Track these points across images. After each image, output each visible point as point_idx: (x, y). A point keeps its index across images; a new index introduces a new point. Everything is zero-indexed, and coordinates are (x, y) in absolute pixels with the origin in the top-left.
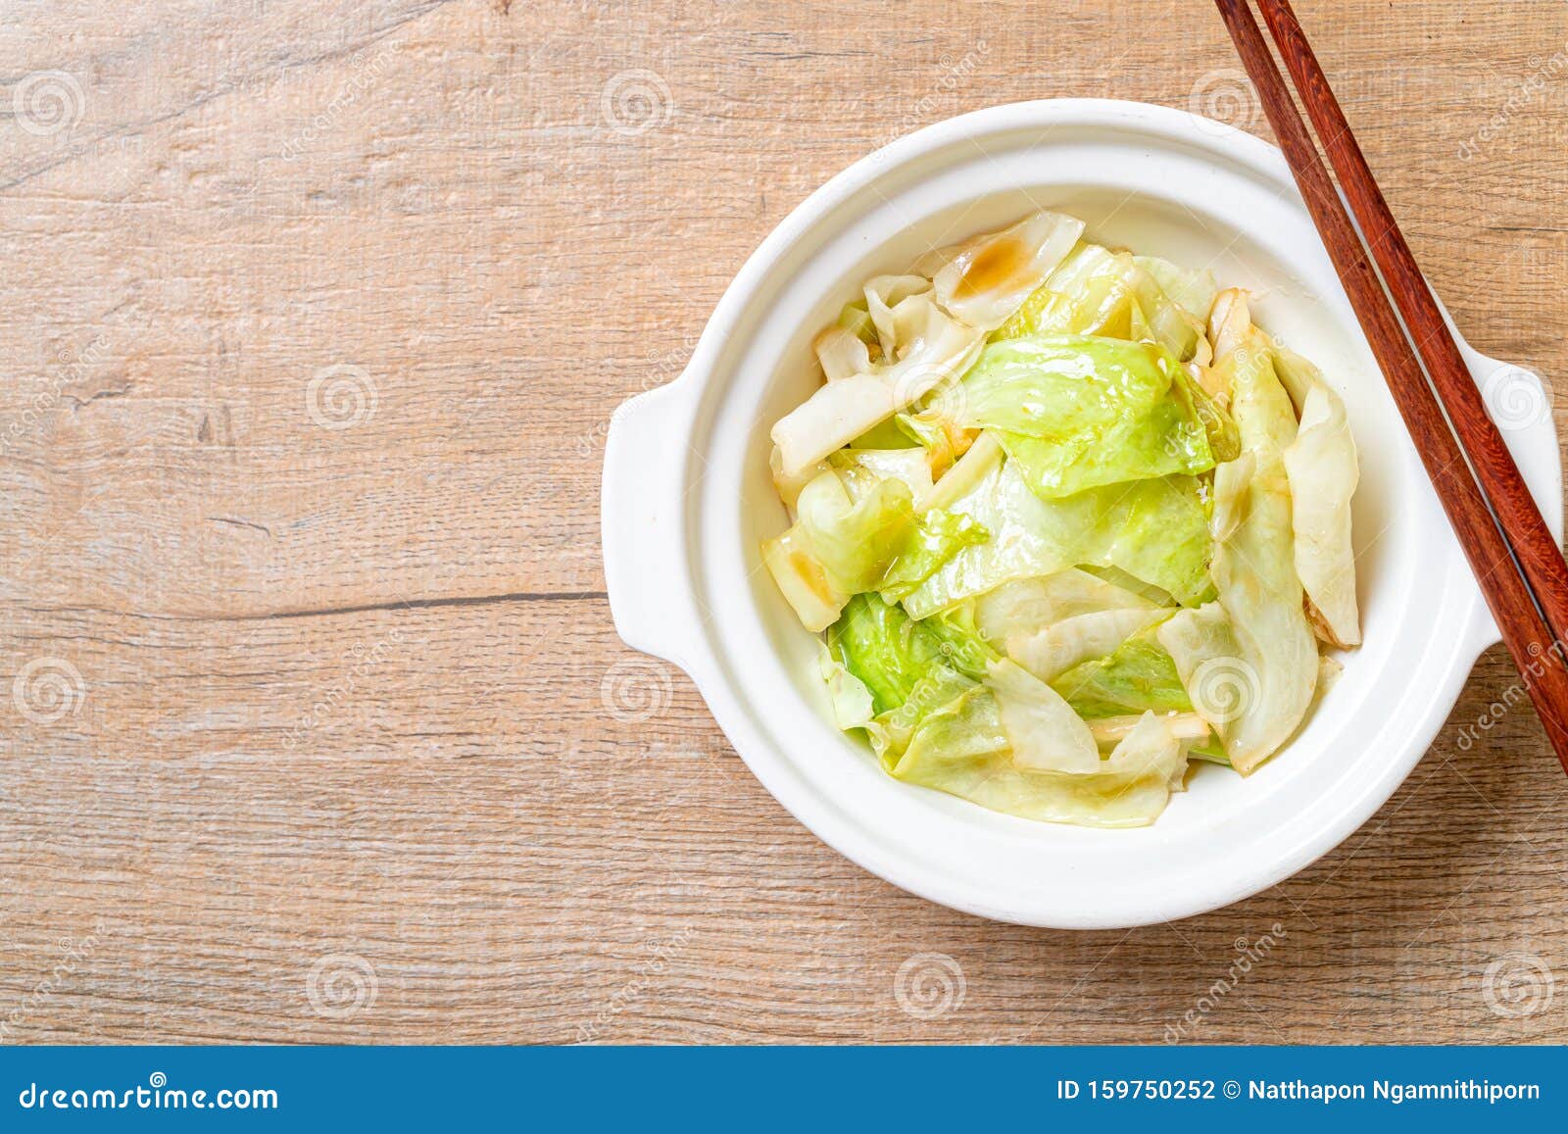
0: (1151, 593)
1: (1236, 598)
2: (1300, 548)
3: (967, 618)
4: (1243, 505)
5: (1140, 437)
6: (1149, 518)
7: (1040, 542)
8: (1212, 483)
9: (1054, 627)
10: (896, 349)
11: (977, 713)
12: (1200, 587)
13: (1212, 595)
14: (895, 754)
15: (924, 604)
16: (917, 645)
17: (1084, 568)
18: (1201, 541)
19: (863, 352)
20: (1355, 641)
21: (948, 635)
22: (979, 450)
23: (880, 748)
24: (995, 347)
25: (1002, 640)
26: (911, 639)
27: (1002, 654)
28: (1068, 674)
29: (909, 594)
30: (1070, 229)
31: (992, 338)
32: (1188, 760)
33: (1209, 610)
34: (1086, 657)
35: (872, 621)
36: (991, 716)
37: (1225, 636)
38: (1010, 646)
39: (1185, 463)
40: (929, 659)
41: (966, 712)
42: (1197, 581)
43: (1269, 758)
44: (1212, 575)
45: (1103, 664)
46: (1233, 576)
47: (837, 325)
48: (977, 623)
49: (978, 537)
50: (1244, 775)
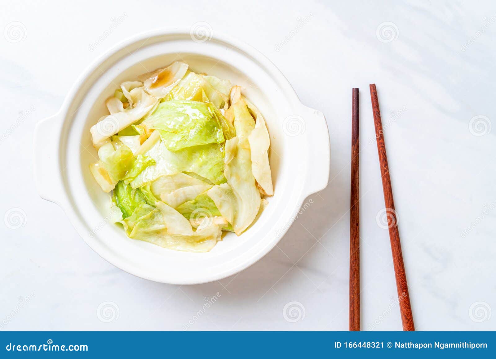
0: (205, 180)
1: (233, 181)
2: (254, 166)
3: (148, 188)
4: (235, 152)
5: (201, 132)
6: (204, 157)
7: (171, 165)
8: (225, 145)
9: (176, 191)
10: (133, 104)
11: (156, 218)
12: (220, 178)
13: (225, 181)
14: (130, 230)
15: (136, 184)
16: (137, 196)
17: (185, 173)
18: (221, 164)
19: (121, 105)
20: (271, 193)
21: (144, 194)
22: (153, 136)
23: (126, 229)
24: (162, 104)
25: (160, 195)
26: (135, 195)
27: (159, 199)
28: (182, 205)
29: (132, 181)
30: (184, 67)
31: (161, 101)
32: (222, 231)
33: (224, 186)
34: (187, 200)
35: (124, 189)
36: (160, 218)
37: (230, 193)
38: (161, 197)
39: (216, 140)
40: (140, 201)
41: (152, 217)
42: (219, 176)
43: (246, 230)
44: (225, 174)
45: (192, 202)
46: (231, 175)
47: (114, 96)
48: (151, 190)
49: (152, 163)
50: (238, 236)
